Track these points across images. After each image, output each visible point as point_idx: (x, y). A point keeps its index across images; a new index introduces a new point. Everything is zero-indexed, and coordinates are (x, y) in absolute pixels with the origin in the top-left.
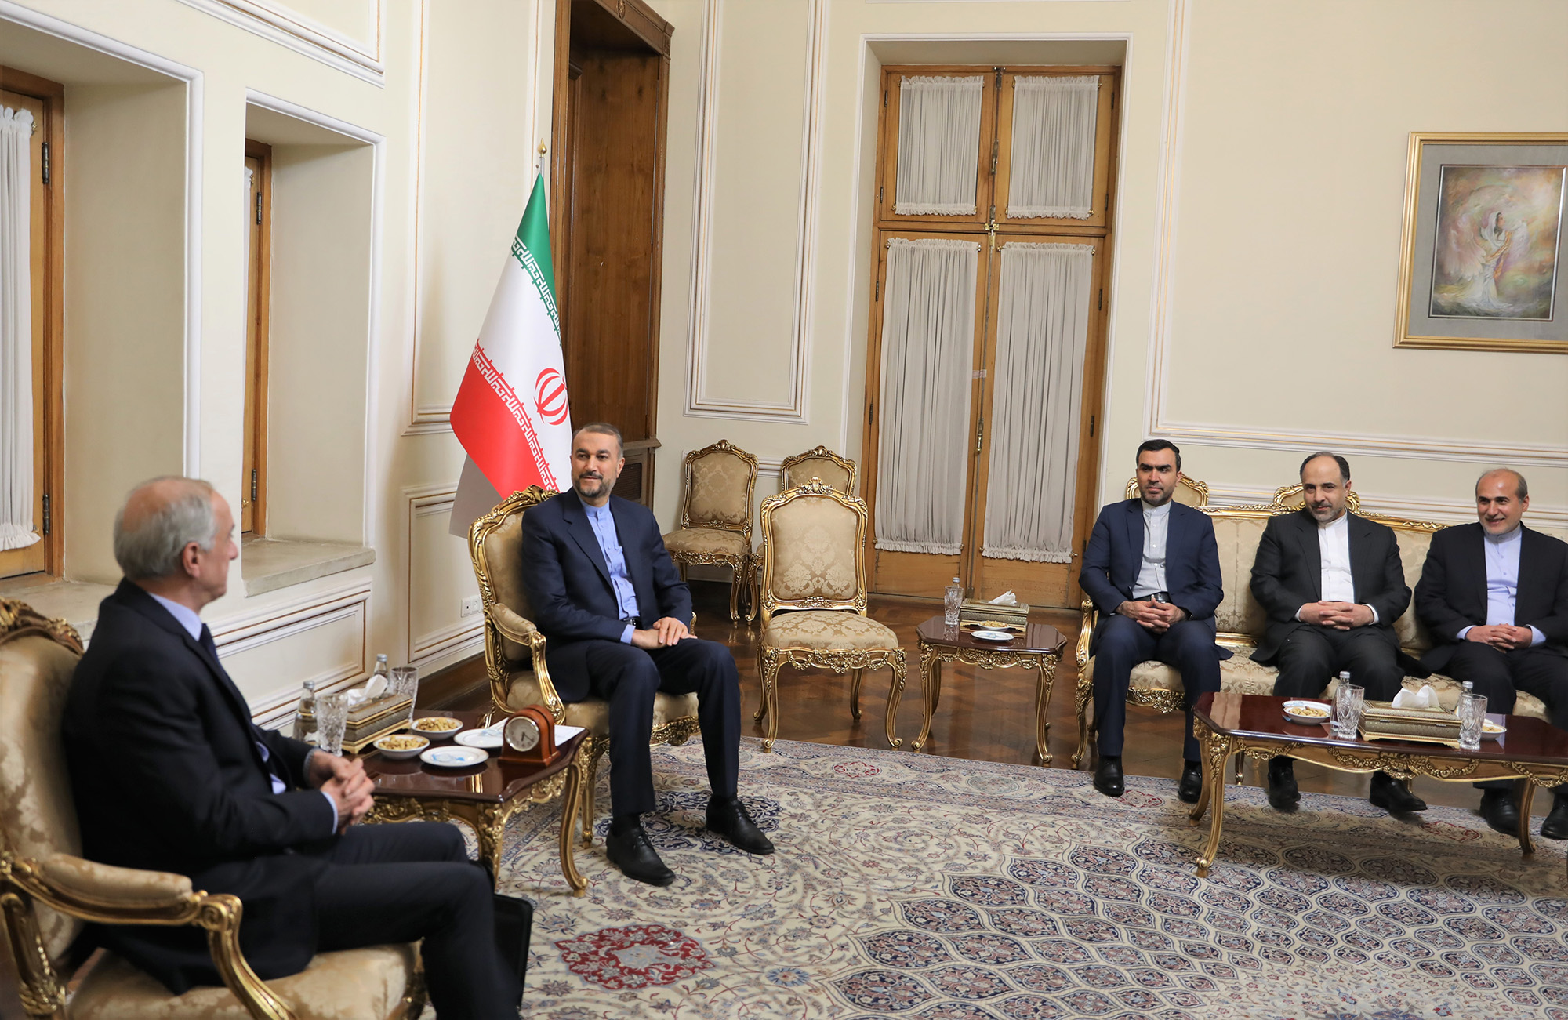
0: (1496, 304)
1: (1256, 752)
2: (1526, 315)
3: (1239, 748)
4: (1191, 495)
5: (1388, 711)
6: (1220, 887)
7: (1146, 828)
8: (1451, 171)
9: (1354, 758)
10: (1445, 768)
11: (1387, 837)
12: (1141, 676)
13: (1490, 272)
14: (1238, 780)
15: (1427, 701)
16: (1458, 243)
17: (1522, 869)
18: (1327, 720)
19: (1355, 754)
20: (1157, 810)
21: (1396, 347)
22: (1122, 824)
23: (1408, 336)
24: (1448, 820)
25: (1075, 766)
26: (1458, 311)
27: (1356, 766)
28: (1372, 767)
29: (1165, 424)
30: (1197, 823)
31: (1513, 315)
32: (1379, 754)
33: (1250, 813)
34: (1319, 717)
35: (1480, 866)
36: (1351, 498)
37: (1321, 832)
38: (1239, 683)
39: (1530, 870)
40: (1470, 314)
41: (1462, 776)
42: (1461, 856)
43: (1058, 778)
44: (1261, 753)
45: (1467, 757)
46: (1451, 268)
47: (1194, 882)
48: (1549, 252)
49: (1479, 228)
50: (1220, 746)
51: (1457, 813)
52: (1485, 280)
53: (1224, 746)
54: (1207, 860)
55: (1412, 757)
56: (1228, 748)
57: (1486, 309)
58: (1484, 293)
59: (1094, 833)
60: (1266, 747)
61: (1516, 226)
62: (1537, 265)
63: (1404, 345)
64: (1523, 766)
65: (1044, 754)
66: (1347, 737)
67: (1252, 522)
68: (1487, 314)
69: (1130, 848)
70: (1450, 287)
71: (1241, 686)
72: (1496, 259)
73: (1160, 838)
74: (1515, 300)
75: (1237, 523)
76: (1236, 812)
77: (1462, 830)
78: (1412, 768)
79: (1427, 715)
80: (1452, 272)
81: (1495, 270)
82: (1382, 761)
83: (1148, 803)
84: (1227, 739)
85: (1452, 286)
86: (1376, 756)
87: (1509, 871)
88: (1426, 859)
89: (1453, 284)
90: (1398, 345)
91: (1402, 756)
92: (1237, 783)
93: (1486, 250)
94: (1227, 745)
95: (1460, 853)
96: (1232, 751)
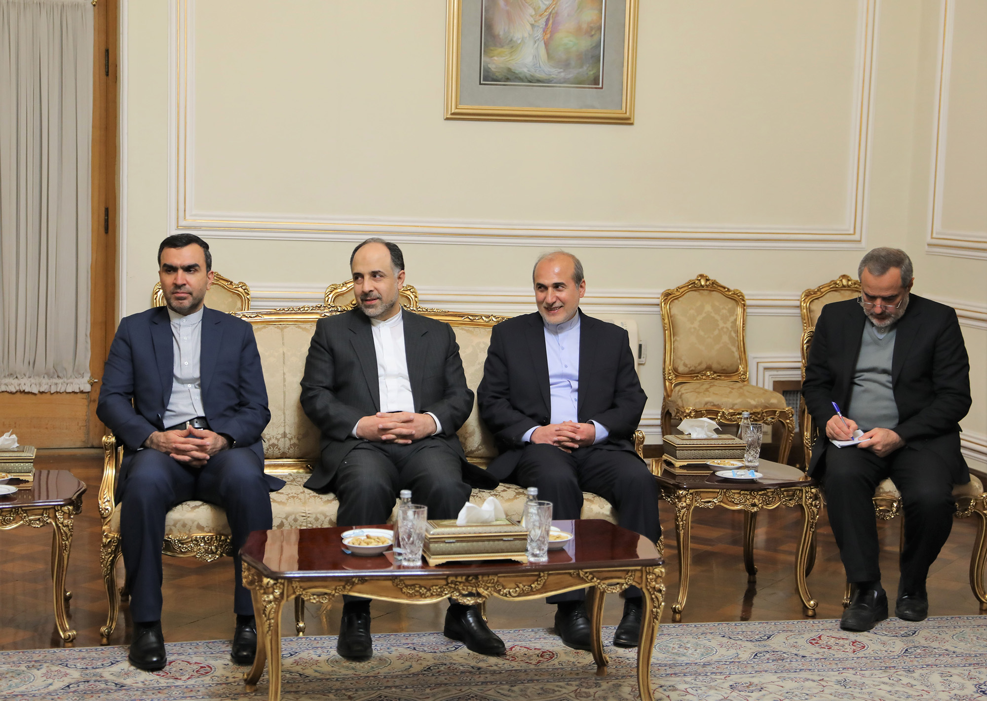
0: (547, 69)
1: (315, 594)
2: (579, 82)
3: (294, 593)
4: (230, 300)
5: (453, 530)
9: (421, 587)
10: (513, 585)
11: (462, 672)
12: (179, 521)
13: (539, 33)
14: (299, 630)
15: (493, 514)
17: (597, 685)
18: (390, 548)
19: (422, 583)
20: (207, 679)
21: (447, 119)
23: (460, 106)
24: (524, 644)
25: (105, 641)
26: (510, 77)
27: (423, 596)
28: (439, 595)
29: (195, 215)
30: (254, 688)
31: (566, 81)
32: (446, 579)
33: (314, 667)
34: (381, 545)
35: (556, 689)
36: (408, 292)
37: (392, 677)
38: (293, 517)
39: (604, 685)
40: (521, 80)
41: (532, 592)
42: (538, 680)
43: (83, 658)
45: (536, 570)
46: (500, 29)
48: (596, 12)
50: (273, 593)
51: (533, 634)
52: (535, 42)
53: (277, 592)
55: (480, 577)
56: (282, 594)
57: (538, 75)
58: (535, 57)
60: (326, 587)
62: (584, 26)
63: (456, 117)
64: (591, 573)
65: (64, 631)
66: (411, 564)
67: (299, 327)
68: (539, 81)
70: (500, 50)
71: (295, 520)
72: (544, 19)
74: (566, 65)
75: (282, 329)
76: (298, 668)
77: (537, 652)
78: (481, 590)
79: (493, 529)
80: (501, 33)
81: (545, 31)
82: (450, 587)
83: (195, 674)
84: (281, 583)
85: (502, 49)
86: (444, 582)
87: (584, 690)
88: (502, 689)
89: (502, 47)
90: (449, 116)
91: (470, 578)
92: (298, 634)
93: (534, 9)
94: (281, 591)
95: (537, 678)
96: (288, 597)
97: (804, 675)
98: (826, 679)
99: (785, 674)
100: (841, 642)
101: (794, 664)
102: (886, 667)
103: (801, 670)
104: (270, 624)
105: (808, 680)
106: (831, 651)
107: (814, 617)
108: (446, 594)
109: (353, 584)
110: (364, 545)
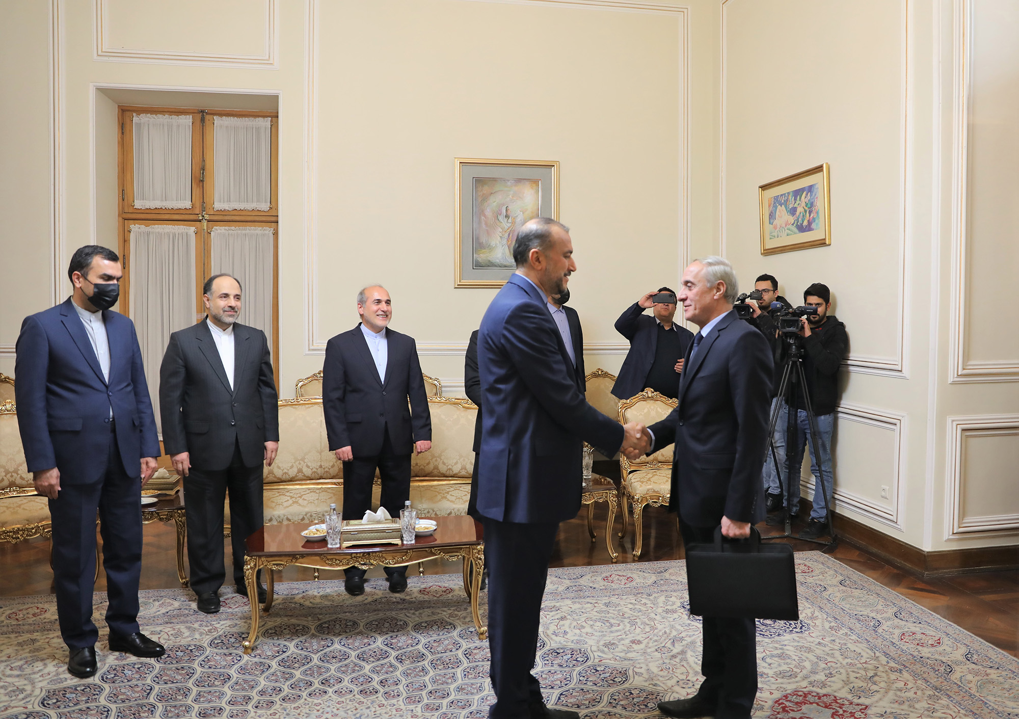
1: (274, 564)
3: (263, 564)
5: (359, 526)
6: (257, 660)
7: (228, 623)
8: (479, 182)
9: (336, 560)
10: (391, 558)
13: (505, 241)
14: (315, 577)
15: (383, 517)
16: (486, 224)
19: (337, 557)
21: (455, 288)
22: (213, 623)
23: (462, 281)
26: (490, 265)
27: (337, 565)
28: (348, 564)
29: (318, 343)
32: (351, 555)
34: (322, 535)
35: (440, 612)
38: (310, 514)
40: (496, 266)
42: (433, 607)
44: (277, 565)
45: (407, 549)
46: (483, 239)
47: (239, 658)
49: (497, 215)
50: (250, 564)
52: (503, 246)
53: (252, 565)
54: (250, 642)
55: (372, 554)
56: (255, 565)
57: (505, 263)
58: (502, 253)
59: (187, 633)
60: (281, 561)
61: (517, 214)
63: (460, 287)
64: (439, 550)
68: (506, 266)
69: (207, 642)
71: (311, 516)
72: (507, 234)
73: (234, 630)
77: (444, 589)
78: (372, 561)
80: (484, 242)
81: (507, 239)
82: (354, 560)
83: (243, 605)
84: (254, 559)
85: (484, 250)
86: (350, 557)
87: (456, 613)
88: (409, 613)
89: (485, 249)
90: (456, 286)
91: (365, 554)
92: (315, 580)
93: (502, 229)
94: (254, 563)
95: (434, 605)
96: (259, 566)
97: (588, 600)
98: (599, 602)
99: (577, 600)
100: (621, 578)
101: (586, 593)
102: (637, 593)
103: (588, 597)
104: (249, 582)
105: (588, 603)
106: (612, 584)
107: (616, 563)
108: (351, 564)
109: (297, 559)
110: (312, 535)
